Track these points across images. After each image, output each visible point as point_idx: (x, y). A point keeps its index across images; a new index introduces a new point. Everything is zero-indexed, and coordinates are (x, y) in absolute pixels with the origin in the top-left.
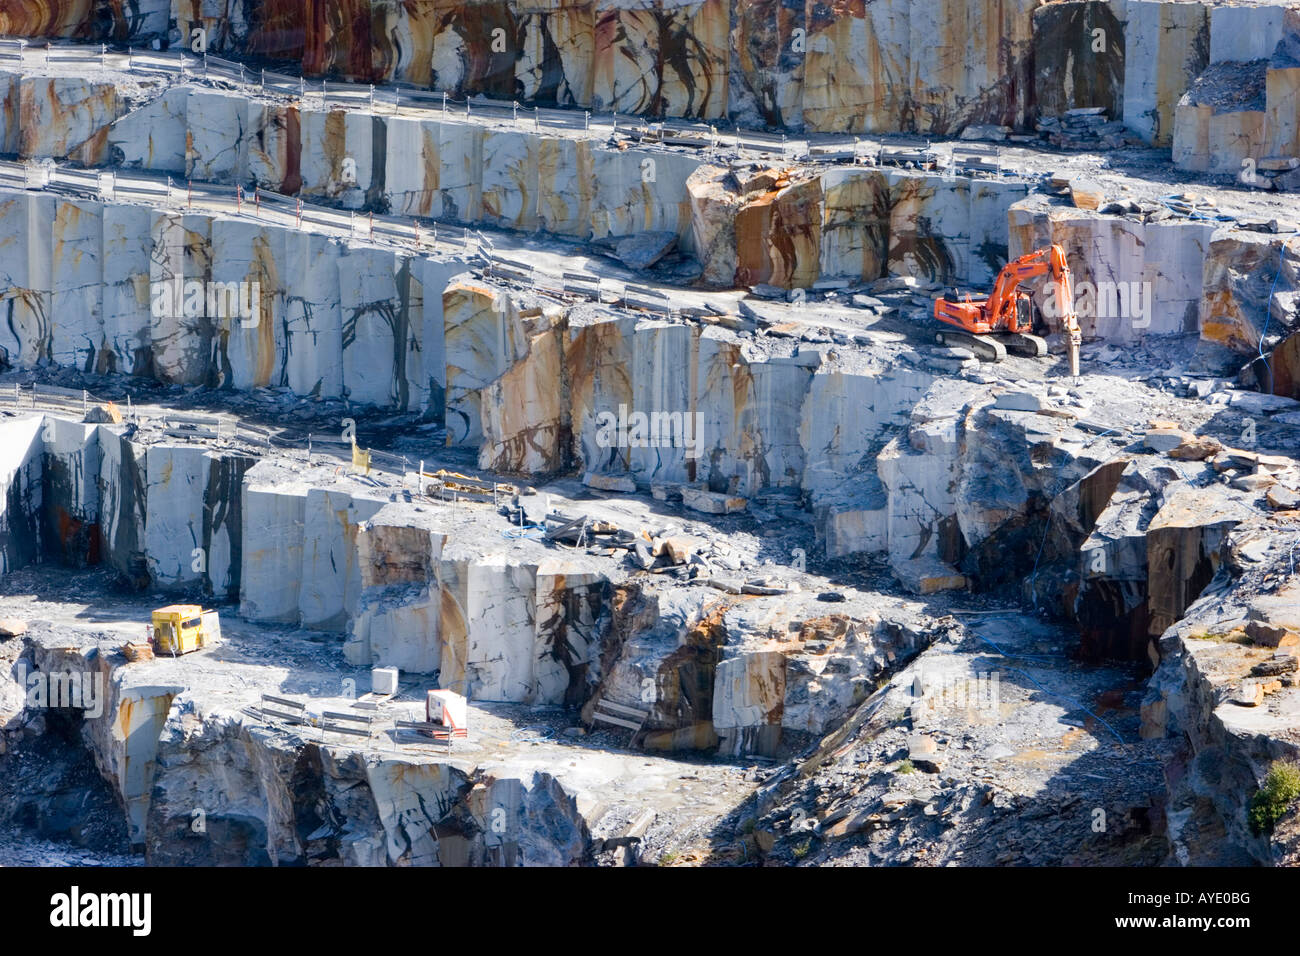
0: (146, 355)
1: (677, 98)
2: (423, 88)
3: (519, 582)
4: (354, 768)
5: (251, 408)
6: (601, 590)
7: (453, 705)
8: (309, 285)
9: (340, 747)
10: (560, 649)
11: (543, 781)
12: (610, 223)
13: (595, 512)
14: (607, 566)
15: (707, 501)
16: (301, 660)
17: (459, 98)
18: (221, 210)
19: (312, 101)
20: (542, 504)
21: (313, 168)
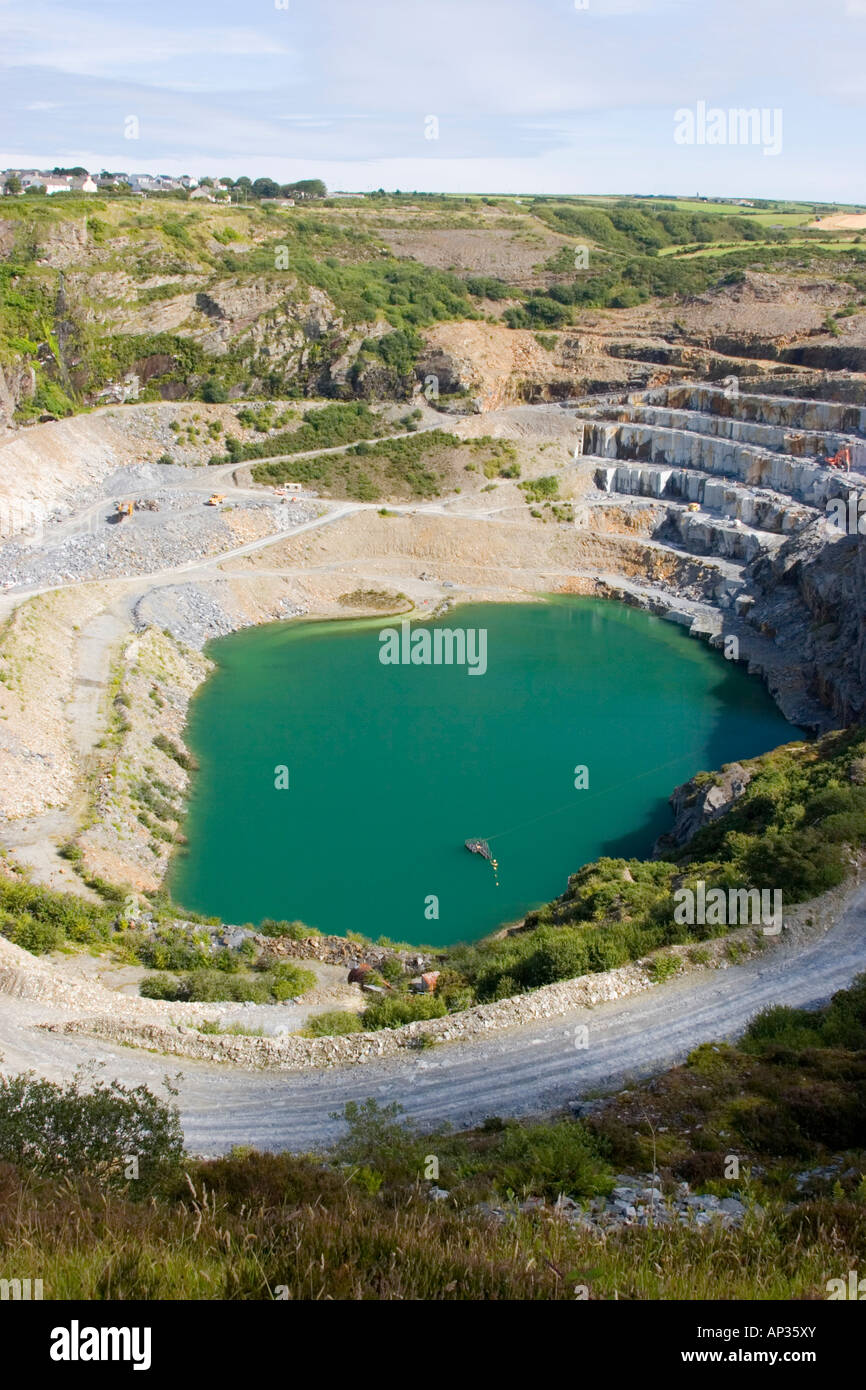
0: (690, 461)
1: (783, 422)
2: (739, 418)
3: (751, 502)
4: (721, 532)
5: (707, 471)
6: (764, 504)
7: (738, 522)
8: (718, 450)
9: (719, 528)
10: (757, 514)
11: (753, 536)
12: (770, 442)
13: (764, 491)
14: (766, 500)
15: (783, 490)
16: (713, 514)
17: (746, 420)
18: (704, 438)
19: (721, 420)
20: (756, 490)
21: (720, 431)
